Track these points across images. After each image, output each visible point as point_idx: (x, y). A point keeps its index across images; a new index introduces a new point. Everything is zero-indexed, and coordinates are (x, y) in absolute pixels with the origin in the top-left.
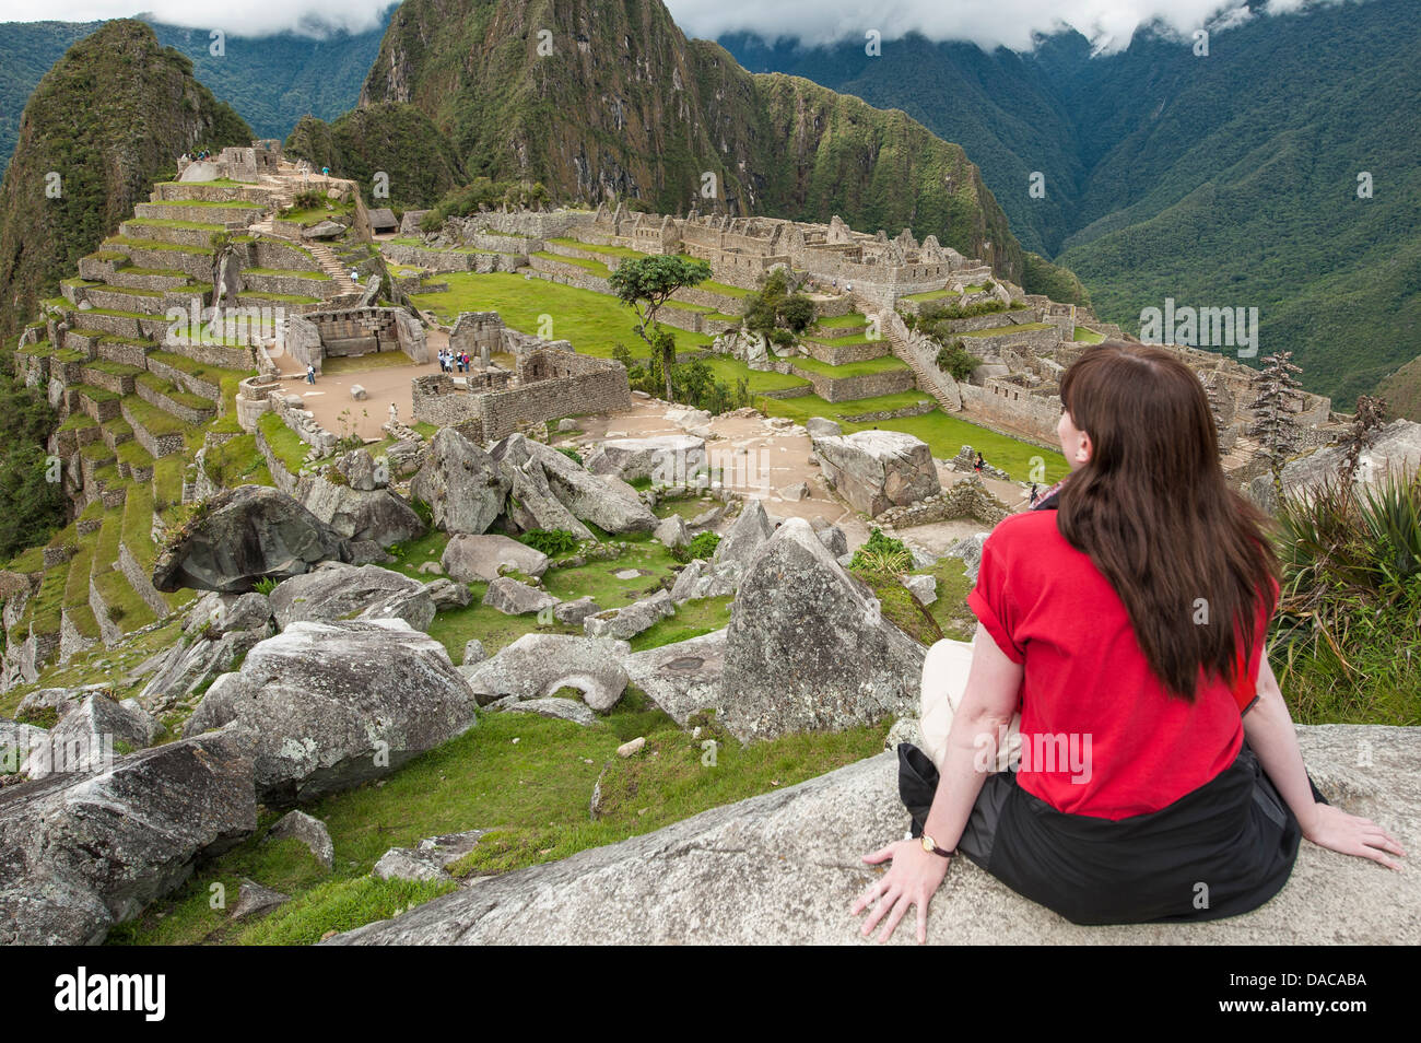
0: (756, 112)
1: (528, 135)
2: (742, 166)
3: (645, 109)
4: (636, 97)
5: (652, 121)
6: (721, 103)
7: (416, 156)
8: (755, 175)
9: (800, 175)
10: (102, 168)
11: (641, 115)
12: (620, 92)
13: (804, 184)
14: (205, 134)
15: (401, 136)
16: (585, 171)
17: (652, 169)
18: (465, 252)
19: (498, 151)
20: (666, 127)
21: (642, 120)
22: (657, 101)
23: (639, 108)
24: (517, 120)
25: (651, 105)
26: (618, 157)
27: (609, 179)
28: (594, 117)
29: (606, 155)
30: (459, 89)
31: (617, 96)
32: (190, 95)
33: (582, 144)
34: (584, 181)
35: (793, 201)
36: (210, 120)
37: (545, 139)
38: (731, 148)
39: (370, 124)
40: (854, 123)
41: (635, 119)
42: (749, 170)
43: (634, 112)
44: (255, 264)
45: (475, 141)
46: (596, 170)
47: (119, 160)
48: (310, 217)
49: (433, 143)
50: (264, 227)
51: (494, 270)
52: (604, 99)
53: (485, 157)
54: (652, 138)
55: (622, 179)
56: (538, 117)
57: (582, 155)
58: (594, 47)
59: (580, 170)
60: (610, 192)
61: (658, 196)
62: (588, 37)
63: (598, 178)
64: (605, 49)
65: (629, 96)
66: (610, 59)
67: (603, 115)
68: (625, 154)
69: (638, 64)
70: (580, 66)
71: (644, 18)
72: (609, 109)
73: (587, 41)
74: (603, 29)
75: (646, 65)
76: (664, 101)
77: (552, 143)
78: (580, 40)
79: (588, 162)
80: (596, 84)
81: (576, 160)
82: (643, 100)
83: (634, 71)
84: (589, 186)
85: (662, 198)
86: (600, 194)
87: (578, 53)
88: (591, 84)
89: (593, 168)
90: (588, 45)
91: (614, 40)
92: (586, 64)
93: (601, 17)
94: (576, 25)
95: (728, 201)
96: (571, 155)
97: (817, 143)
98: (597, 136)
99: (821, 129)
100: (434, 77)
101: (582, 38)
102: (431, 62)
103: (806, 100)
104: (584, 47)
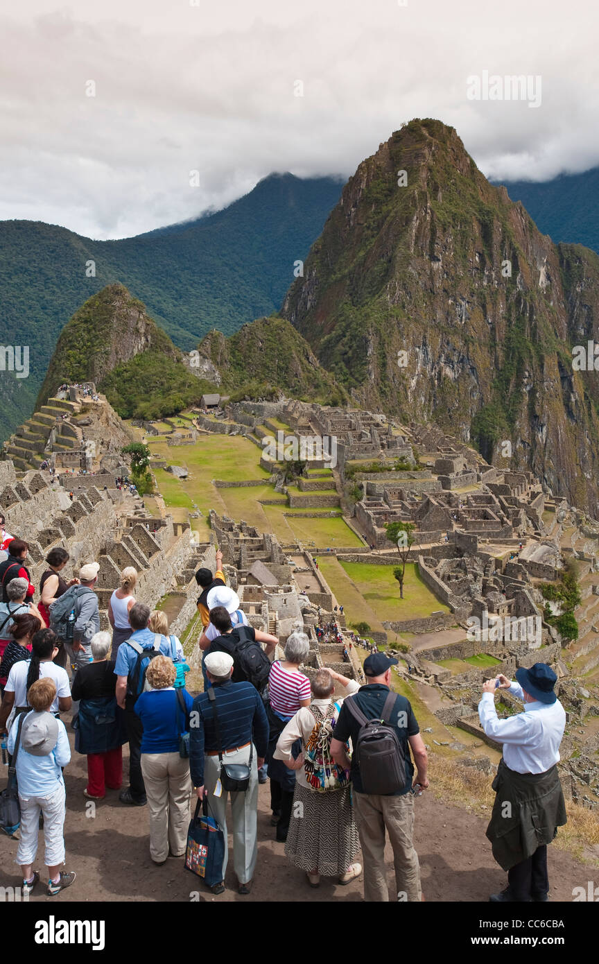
1: (377, 333)
3: (489, 307)
4: (481, 297)
5: (495, 316)
6: (579, 295)
11: (485, 311)
12: (465, 295)
14: (145, 346)
16: (426, 356)
17: (491, 353)
19: (355, 344)
20: (509, 320)
21: (485, 316)
22: (501, 300)
23: (484, 306)
24: (370, 322)
25: (495, 304)
26: (460, 344)
27: (448, 361)
28: (440, 315)
29: (448, 343)
31: (463, 299)
33: (425, 337)
34: (425, 363)
36: (149, 337)
37: (390, 335)
38: (586, 331)
39: (250, 333)
41: (478, 315)
43: (478, 310)
46: (437, 355)
48: (83, 416)
52: (450, 302)
54: (493, 329)
55: (462, 361)
56: (387, 320)
57: (425, 344)
58: (446, 264)
59: (421, 356)
60: (448, 372)
61: (494, 374)
62: (440, 257)
63: (439, 360)
64: (455, 265)
65: (475, 298)
66: (461, 272)
67: (448, 314)
68: (466, 342)
69: (487, 273)
70: (432, 278)
71: (497, 238)
72: (455, 309)
73: (439, 260)
74: (455, 251)
75: (493, 274)
76: (507, 300)
77: (396, 336)
78: (434, 260)
79: (429, 349)
80: (445, 291)
81: (418, 349)
82: (488, 299)
83: (481, 279)
84: (429, 367)
85: (497, 377)
86: (440, 373)
87: (431, 270)
88: (441, 292)
89: (434, 355)
90: (440, 263)
91: (465, 256)
92: (437, 277)
93: (455, 241)
94: (431, 249)
95: (563, 378)
96: (414, 346)
98: (441, 330)
100: (332, 289)
101: (435, 258)
102: (330, 278)
104: (436, 265)
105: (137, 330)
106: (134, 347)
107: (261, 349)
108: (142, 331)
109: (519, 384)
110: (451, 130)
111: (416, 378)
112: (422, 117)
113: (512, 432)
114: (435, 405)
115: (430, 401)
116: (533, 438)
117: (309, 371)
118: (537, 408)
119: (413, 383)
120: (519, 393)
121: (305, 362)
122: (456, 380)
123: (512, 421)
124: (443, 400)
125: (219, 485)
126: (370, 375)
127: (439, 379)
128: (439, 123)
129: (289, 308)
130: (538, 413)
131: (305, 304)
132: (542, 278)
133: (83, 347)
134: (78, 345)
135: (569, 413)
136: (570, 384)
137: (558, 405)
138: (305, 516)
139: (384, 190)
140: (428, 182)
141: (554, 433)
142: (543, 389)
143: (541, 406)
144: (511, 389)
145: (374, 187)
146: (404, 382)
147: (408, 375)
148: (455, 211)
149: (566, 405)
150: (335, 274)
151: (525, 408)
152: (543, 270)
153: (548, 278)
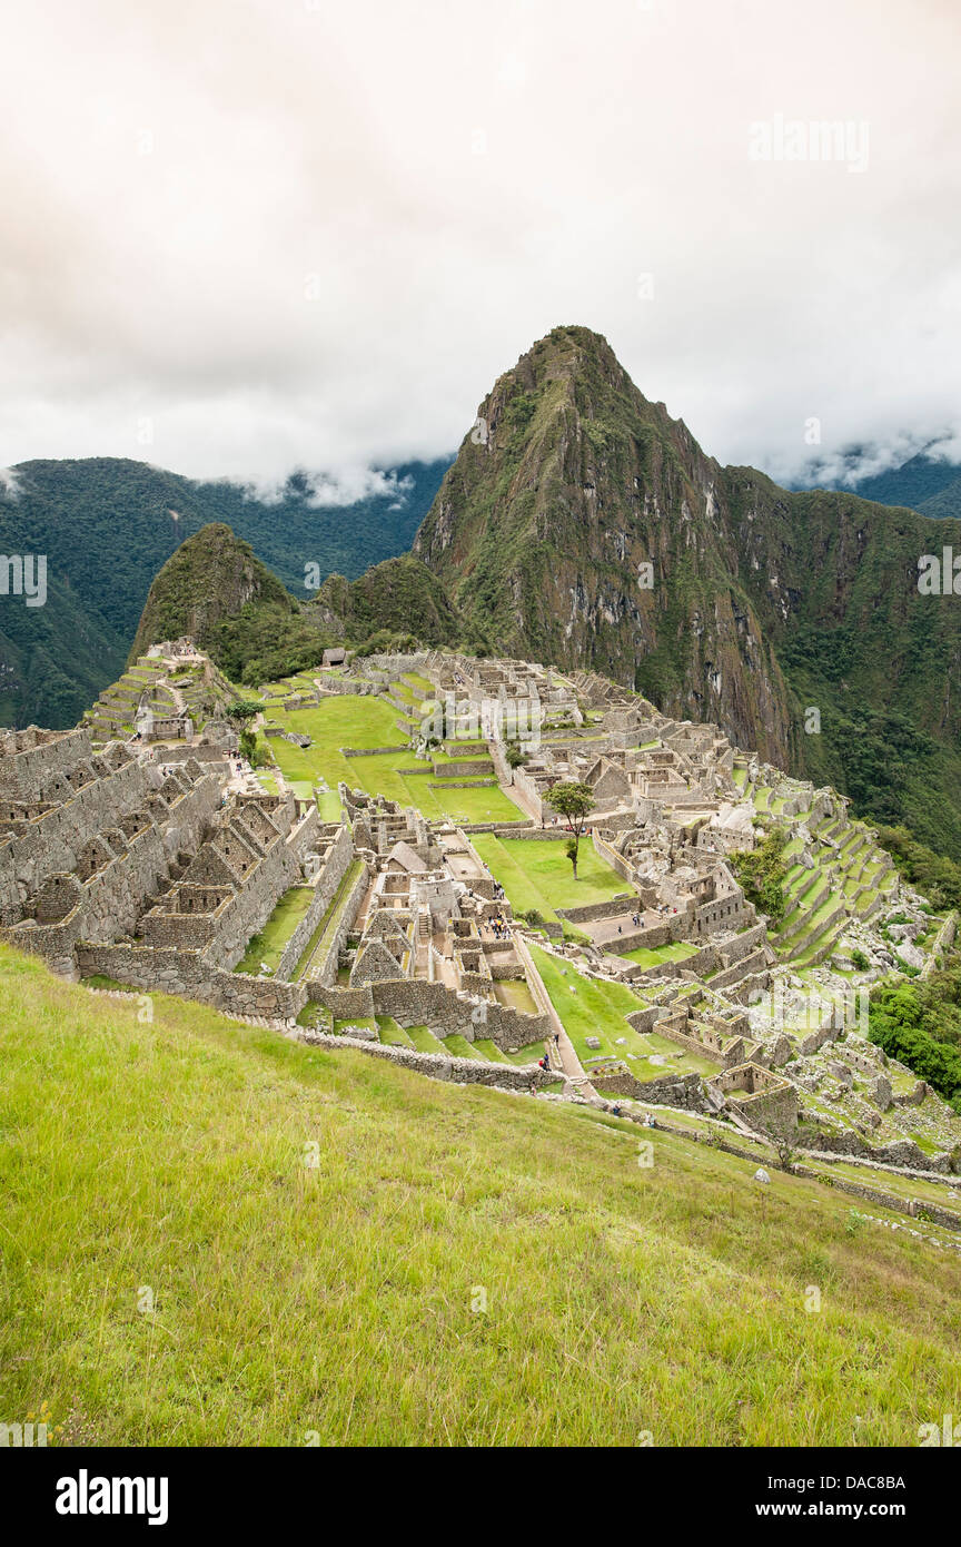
0: (794, 528)
1: (524, 572)
2: (774, 581)
3: (651, 540)
4: (642, 528)
5: (657, 550)
6: (753, 524)
7: (410, 599)
8: (789, 589)
9: (840, 588)
11: (647, 544)
12: (624, 527)
13: (844, 597)
14: (255, 595)
16: (582, 598)
19: (499, 586)
20: (674, 554)
21: (647, 550)
22: (663, 531)
23: (645, 539)
24: (516, 560)
25: (657, 535)
26: (618, 583)
27: (608, 603)
28: (596, 551)
29: (606, 583)
30: (486, 533)
31: (621, 531)
32: (247, 570)
33: (579, 576)
34: (581, 606)
35: (830, 615)
36: (259, 585)
37: (541, 575)
38: (763, 565)
39: (378, 577)
40: (901, 533)
42: (782, 585)
43: (639, 544)
45: (487, 577)
46: (594, 596)
47: (196, 616)
48: (180, 677)
50: (162, 682)
52: (607, 535)
53: (488, 592)
55: (623, 603)
56: (535, 557)
57: (580, 585)
58: (600, 492)
59: (577, 598)
60: (609, 616)
61: (660, 617)
62: (594, 484)
63: (597, 603)
64: (611, 493)
65: (635, 530)
66: (617, 500)
67: (605, 549)
68: (627, 581)
69: (647, 501)
70: (585, 508)
71: (655, 461)
72: (612, 544)
73: (592, 487)
74: (610, 476)
75: (655, 501)
76: (672, 531)
77: (547, 577)
78: (587, 487)
79: (585, 591)
80: (601, 523)
81: (572, 590)
82: (650, 532)
83: (641, 508)
84: (585, 611)
85: (664, 619)
86: (598, 618)
87: (584, 498)
88: (596, 523)
89: (590, 596)
90: (594, 491)
91: (622, 482)
92: (591, 507)
93: (610, 465)
94: (583, 475)
95: (737, 619)
96: (567, 586)
97: (860, 556)
98: (597, 568)
99: (865, 541)
100: (470, 524)
101: (588, 486)
102: (470, 511)
103: (848, 515)
104: (589, 493)
105: (245, 578)
106: (241, 597)
107: (391, 595)
108: (250, 577)
109: (687, 628)
110: (600, 338)
111: (571, 624)
112: (566, 324)
113: (683, 682)
114: (594, 653)
115: (588, 649)
116: (707, 688)
117: (449, 619)
118: (710, 655)
119: (569, 630)
120: (687, 637)
121: (443, 607)
122: (617, 626)
123: (680, 667)
124: (604, 648)
125: (350, 754)
126: (518, 621)
127: (597, 624)
128: (587, 331)
129: (422, 549)
130: (711, 661)
131: (440, 543)
132: (710, 506)
133: (179, 598)
134: (175, 597)
135: (747, 659)
136: (746, 625)
137: (733, 650)
138: (454, 786)
139: (526, 409)
140: (578, 399)
141: (730, 682)
142: (715, 632)
143: (714, 652)
144: (680, 633)
145: (515, 406)
146: (557, 629)
147: (561, 621)
148: (609, 431)
149: (742, 649)
150: (473, 506)
151: (696, 654)
152: (709, 497)
153: (716, 506)
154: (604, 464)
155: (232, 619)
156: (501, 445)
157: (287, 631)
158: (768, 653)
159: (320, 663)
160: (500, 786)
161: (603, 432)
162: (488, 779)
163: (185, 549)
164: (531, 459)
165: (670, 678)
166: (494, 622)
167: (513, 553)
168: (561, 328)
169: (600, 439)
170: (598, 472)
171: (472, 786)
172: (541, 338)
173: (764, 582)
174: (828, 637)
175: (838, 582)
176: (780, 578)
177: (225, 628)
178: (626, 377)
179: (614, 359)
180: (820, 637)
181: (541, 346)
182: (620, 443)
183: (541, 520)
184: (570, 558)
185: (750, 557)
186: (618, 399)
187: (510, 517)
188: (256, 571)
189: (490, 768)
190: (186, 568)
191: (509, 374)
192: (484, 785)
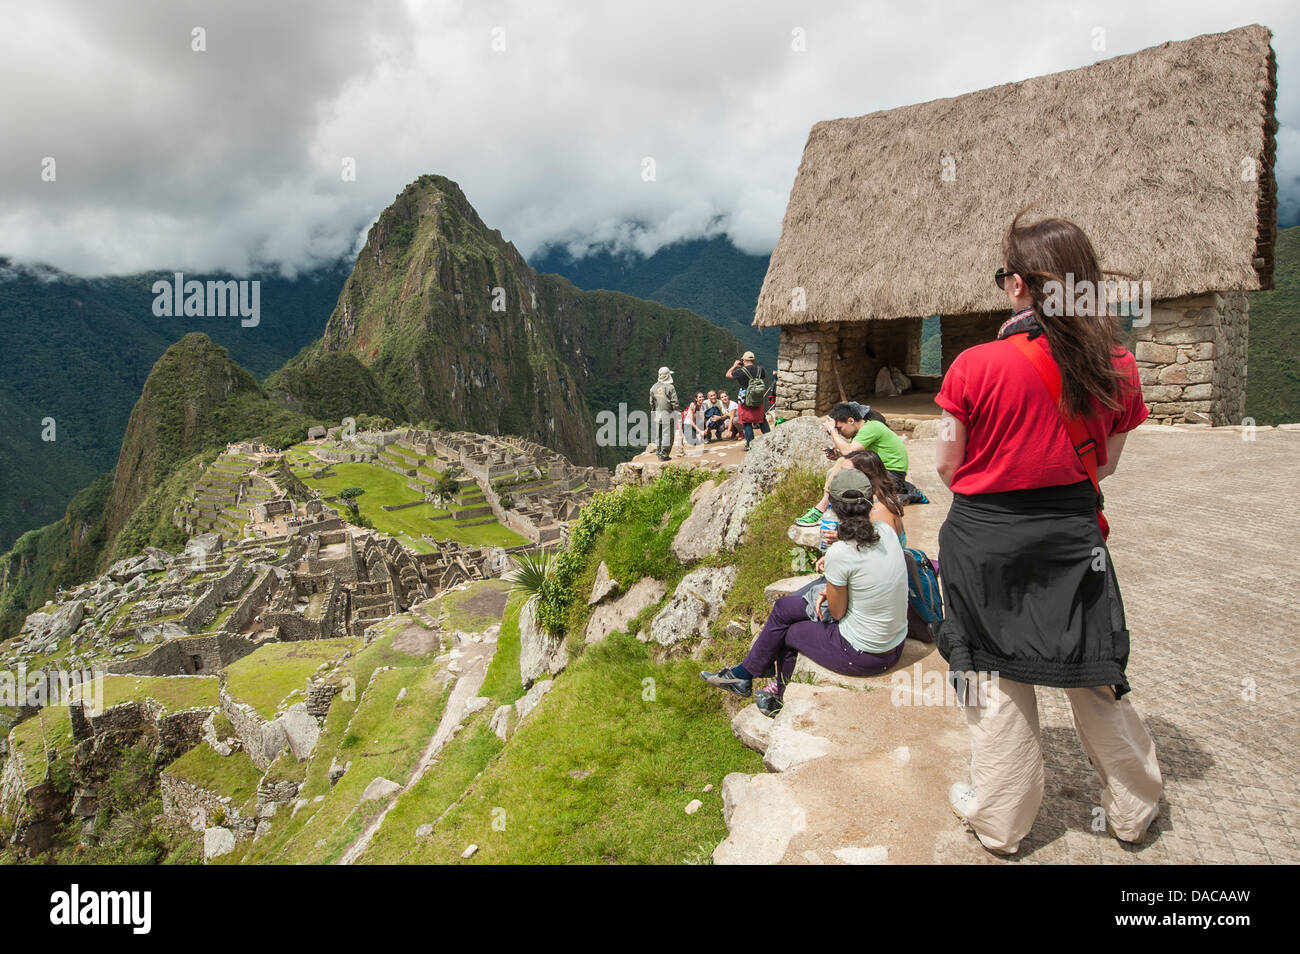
0: (588, 315)
1: (420, 355)
2: (578, 352)
3: (502, 329)
6: (562, 313)
7: (348, 382)
8: (587, 357)
9: (619, 355)
10: (183, 411)
11: (499, 332)
12: (484, 320)
13: (622, 361)
14: (233, 387)
15: (339, 371)
16: (460, 371)
17: (507, 365)
18: (350, 453)
19: (403, 366)
20: (516, 337)
21: (499, 336)
22: (509, 322)
23: (497, 328)
24: (414, 348)
25: (505, 326)
26: (483, 360)
27: (476, 374)
28: (466, 338)
29: (475, 360)
30: (383, 326)
31: (482, 324)
32: (226, 368)
33: (457, 357)
34: (459, 377)
35: (615, 372)
36: (236, 379)
37: (432, 357)
38: (570, 341)
39: (322, 367)
40: (654, 318)
41: (494, 334)
42: (583, 353)
43: (494, 331)
44: (251, 485)
45: (391, 359)
46: (467, 370)
47: (192, 407)
48: (269, 469)
49: (358, 373)
50: (253, 473)
51: (362, 461)
52: (472, 327)
53: (395, 370)
54: (506, 346)
55: (486, 373)
56: (427, 345)
57: (458, 363)
58: (466, 296)
59: (456, 372)
60: (478, 383)
61: (511, 381)
62: (462, 291)
63: (469, 374)
64: (473, 296)
66: (478, 302)
67: (472, 336)
68: (488, 358)
70: (456, 308)
72: (476, 332)
73: (460, 293)
74: (472, 284)
76: (514, 322)
77: (436, 359)
78: (456, 293)
79: (461, 366)
80: (468, 318)
81: (453, 366)
82: (500, 323)
84: (463, 380)
85: (514, 382)
86: (471, 384)
87: (455, 300)
88: (465, 318)
89: (465, 369)
90: (462, 295)
91: (479, 289)
92: (460, 307)
93: (471, 277)
94: (453, 284)
95: (560, 380)
96: (450, 364)
97: (631, 332)
98: (468, 350)
99: (632, 324)
100: (370, 319)
101: (458, 292)
102: (367, 310)
103: (621, 306)
104: (459, 297)
105: (226, 375)
106: (224, 389)
107: (333, 380)
108: (229, 373)
109: (531, 388)
110: (455, 185)
111: (454, 390)
112: (429, 173)
113: (530, 425)
114: (471, 410)
115: (466, 407)
116: (545, 427)
117: (376, 395)
118: (546, 405)
119: (453, 395)
120: (531, 395)
122: (484, 389)
123: (527, 415)
124: (477, 406)
127: (471, 389)
128: (445, 179)
130: (547, 409)
131: (346, 332)
132: (534, 302)
133: (174, 393)
134: (169, 392)
135: (568, 406)
136: (566, 384)
137: (560, 400)
138: (470, 525)
139: (406, 235)
140: (444, 229)
141: (559, 423)
142: (548, 389)
143: (549, 404)
144: (525, 391)
145: (397, 232)
146: (446, 397)
147: (448, 388)
148: (468, 252)
149: (565, 400)
150: (371, 305)
151: (537, 405)
152: (533, 295)
153: (538, 301)
154: (467, 276)
155: (221, 407)
156: (389, 261)
157: (269, 414)
158: (581, 400)
159: (306, 438)
160: (500, 522)
161: (464, 253)
162: (490, 518)
163: (171, 354)
164: (415, 273)
165: (522, 423)
166: (402, 392)
167: (411, 341)
168: (425, 176)
169: (462, 259)
170: (464, 282)
171: (482, 524)
172: (411, 182)
173: (572, 352)
174: (615, 387)
175: (618, 351)
176: (582, 349)
177: (217, 415)
178: (474, 213)
179: (466, 201)
180: (609, 387)
181: (412, 189)
182: (476, 262)
183: (427, 318)
184: (450, 344)
185: (561, 336)
186: (470, 228)
187: (402, 315)
188: (233, 368)
189: (489, 510)
190: (176, 368)
191: (391, 208)
192: (488, 522)
